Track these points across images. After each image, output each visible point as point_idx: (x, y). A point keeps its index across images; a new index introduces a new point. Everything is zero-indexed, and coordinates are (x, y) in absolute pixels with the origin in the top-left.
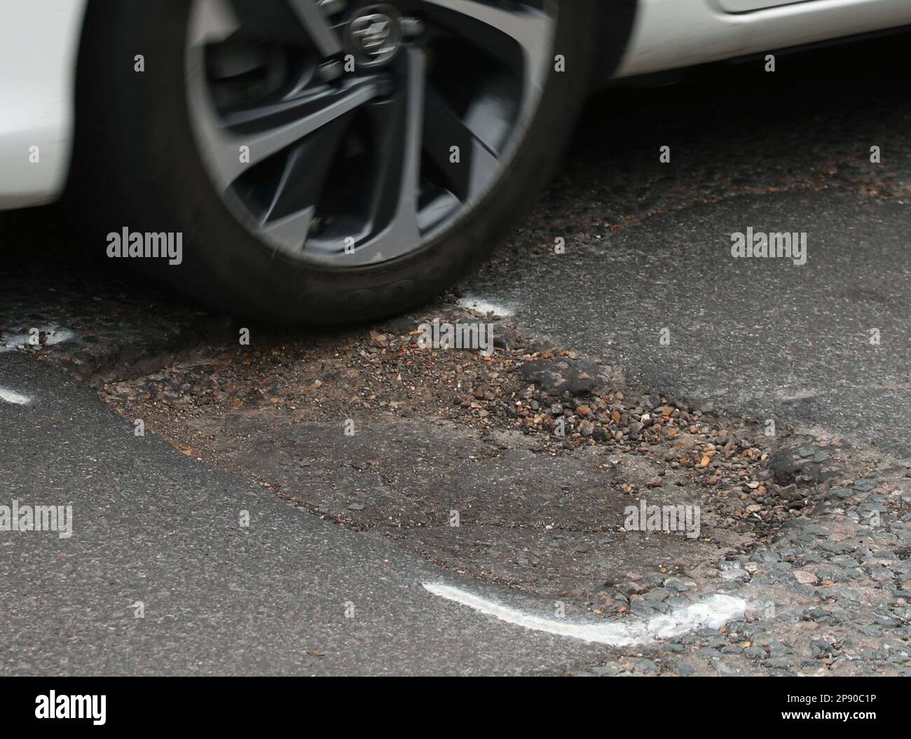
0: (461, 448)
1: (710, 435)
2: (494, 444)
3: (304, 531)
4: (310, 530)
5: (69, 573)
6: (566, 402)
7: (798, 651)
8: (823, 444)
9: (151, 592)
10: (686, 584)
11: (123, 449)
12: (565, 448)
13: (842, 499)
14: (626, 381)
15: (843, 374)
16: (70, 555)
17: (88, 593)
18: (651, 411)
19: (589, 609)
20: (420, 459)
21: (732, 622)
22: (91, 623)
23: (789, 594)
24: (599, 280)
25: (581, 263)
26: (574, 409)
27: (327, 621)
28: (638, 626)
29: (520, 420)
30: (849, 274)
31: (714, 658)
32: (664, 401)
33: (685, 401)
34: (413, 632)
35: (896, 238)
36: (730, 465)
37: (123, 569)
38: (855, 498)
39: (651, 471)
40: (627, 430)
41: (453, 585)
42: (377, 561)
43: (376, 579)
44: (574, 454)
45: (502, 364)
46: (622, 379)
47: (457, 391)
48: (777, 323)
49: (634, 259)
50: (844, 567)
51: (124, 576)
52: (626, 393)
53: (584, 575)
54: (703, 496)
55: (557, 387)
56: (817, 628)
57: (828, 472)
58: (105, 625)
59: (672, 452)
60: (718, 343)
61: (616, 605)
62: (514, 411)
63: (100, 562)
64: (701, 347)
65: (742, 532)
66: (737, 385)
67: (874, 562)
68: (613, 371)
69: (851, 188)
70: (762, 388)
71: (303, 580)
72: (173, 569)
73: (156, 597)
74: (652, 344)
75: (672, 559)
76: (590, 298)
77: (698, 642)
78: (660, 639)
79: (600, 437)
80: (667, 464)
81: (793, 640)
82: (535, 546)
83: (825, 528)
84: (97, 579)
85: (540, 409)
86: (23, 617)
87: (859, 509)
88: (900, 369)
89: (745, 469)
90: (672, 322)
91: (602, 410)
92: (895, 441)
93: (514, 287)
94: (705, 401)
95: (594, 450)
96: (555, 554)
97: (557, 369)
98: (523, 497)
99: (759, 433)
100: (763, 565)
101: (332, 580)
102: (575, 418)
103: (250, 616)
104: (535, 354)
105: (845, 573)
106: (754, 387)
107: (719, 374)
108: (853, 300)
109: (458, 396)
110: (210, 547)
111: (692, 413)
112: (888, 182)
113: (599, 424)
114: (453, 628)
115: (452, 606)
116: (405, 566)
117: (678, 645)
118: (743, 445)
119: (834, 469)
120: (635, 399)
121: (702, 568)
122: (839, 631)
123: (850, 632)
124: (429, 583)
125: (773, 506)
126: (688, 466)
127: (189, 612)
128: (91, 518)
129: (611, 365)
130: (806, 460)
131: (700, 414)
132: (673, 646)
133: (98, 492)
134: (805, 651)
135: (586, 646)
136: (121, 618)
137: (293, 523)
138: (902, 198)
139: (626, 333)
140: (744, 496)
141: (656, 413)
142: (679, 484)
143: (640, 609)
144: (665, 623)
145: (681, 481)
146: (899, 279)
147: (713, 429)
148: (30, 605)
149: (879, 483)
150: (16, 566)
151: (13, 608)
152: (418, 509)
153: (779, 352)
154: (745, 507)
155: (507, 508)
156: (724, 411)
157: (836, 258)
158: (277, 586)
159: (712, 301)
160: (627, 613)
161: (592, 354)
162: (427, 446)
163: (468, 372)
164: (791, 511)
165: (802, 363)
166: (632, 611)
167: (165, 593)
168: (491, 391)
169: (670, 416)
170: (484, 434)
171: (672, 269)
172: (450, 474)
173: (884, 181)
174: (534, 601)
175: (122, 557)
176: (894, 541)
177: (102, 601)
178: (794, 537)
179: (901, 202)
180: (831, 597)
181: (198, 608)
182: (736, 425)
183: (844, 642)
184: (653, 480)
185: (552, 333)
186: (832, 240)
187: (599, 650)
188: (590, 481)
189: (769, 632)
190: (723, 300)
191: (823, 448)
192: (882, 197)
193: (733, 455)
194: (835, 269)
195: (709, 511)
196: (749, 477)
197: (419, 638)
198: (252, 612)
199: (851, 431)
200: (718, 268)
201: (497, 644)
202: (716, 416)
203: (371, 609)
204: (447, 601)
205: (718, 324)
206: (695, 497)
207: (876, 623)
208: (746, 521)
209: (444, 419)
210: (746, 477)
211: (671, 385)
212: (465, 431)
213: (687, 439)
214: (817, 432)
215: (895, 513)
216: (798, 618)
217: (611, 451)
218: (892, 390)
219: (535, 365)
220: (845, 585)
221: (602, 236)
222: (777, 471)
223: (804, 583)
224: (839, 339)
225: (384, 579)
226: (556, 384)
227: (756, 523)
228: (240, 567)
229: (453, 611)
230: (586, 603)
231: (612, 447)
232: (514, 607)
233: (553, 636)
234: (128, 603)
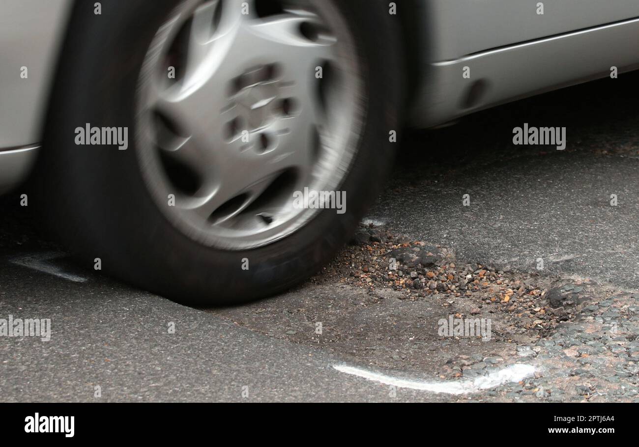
0: (355, 299)
1: (509, 285)
2: (375, 297)
3: (258, 342)
4: (262, 341)
5: (113, 370)
6: (419, 270)
7: (568, 392)
8: (579, 283)
9: (164, 377)
10: (497, 360)
11: (145, 303)
12: (419, 296)
13: (592, 311)
14: (456, 256)
15: (590, 246)
16: (114, 360)
17: (125, 380)
18: (472, 273)
19: (437, 376)
20: (330, 306)
21: (526, 378)
22: (127, 395)
23: (561, 362)
24: (437, 204)
25: (426, 195)
26: (424, 274)
27: (274, 388)
28: (468, 383)
29: (391, 282)
30: (591, 193)
31: (516, 398)
32: (480, 267)
33: (493, 266)
34: (328, 391)
35: (620, 174)
36: (522, 300)
37: (146, 366)
38: (600, 310)
39: (473, 306)
40: (457, 284)
41: (352, 366)
42: (304, 355)
43: (304, 365)
44: (425, 299)
45: (379, 252)
46: (453, 256)
47: (352, 268)
48: (548, 220)
49: (459, 192)
50: (595, 347)
51: (147, 369)
52: (456, 264)
53: (434, 362)
54: (507, 318)
55: (413, 262)
56: (579, 379)
57: (583, 298)
58: (136, 396)
59: (486, 295)
60: (512, 233)
61: (454, 373)
62: (387, 277)
63: (132, 363)
64: (501, 235)
65: (531, 335)
66: (524, 255)
67: (614, 343)
68: (448, 251)
69: (591, 150)
70: (540, 256)
71: (259, 367)
72: (178, 364)
73: (167, 380)
74: (471, 235)
75: (488, 351)
76: (431, 213)
77: (506, 390)
78: (482, 390)
79: (441, 289)
80: (484, 302)
81: (565, 386)
82: (403, 349)
83: (582, 327)
84: (130, 372)
85: (404, 275)
86: (85, 394)
87: (602, 316)
88: (625, 242)
89: (531, 301)
90: (483, 223)
91: (442, 274)
92: (624, 279)
93: (385, 210)
94: (505, 265)
95: (438, 296)
96: (415, 352)
97: (413, 252)
98: (395, 323)
99: (539, 281)
100: (544, 348)
101: (277, 366)
102: (425, 279)
103: (226, 387)
104: (399, 245)
105: (596, 350)
106: (535, 256)
107: (513, 250)
108: (595, 207)
109: (353, 271)
110: (200, 352)
111: (497, 273)
112: (614, 146)
113: (440, 282)
114: (353, 388)
115: (351, 377)
116: (322, 357)
117: (494, 392)
118: (530, 288)
119: (587, 296)
120: (462, 267)
121: (507, 351)
122: (593, 380)
123: (600, 381)
124: (337, 366)
125: (550, 320)
126: (496, 302)
127: (188, 387)
128: (126, 340)
129: (446, 248)
130: (569, 292)
131: (502, 273)
132: (490, 392)
133: (130, 326)
134: (572, 392)
135: (436, 395)
136: (146, 392)
137: (252, 338)
138: (623, 154)
139: (455, 230)
140: (532, 316)
141: (475, 274)
142: (491, 312)
143: (469, 374)
144: (485, 381)
145: (493, 311)
146: (623, 195)
147: (511, 281)
148: (89, 387)
149: (615, 302)
150: (80, 367)
151: (79, 390)
152: (330, 333)
153: (549, 236)
154: (533, 322)
155: (385, 330)
156: (518, 269)
157: (583, 185)
158: (243, 371)
159: (507, 211)
160: (461, 376)
161: (434, 242)
162: (334, 299)
163: (358, 257)
164: (561, 322)
165: (564, 241)
166: (464, 375)
167: (172, 377)
168: (373, 267)
169: (484, 275)
170: (370, 291)
171: (482, 196)
172: (349, 313)
173: (611, 145)
174: (402, 373)
175: (145, 359)
176: (625, 332)
177: (134, 384)
178: (563, 332)
179: (622, 156)
180: (587, 363)
181: (194, 384)
182: (525, 278)
183: (597, 386)
184: (475, 311)
185: (409, 233)
186: (580, 176)
187: (444, 397)
188: (436, 313)
189: (550, 383)
190: (514, 210)
191: (579, 285)
192: (610, 154)
193: (524, 294)
194: (583, 191)
195: (511, 326)
196: (534, 305)
197: (332, 395)
198: (227, 385)
199: (596, 275)
200: (510, 194)
201: (380, 396)
202: (512, 273)
203: (301, 380)
204: (349, 375)
205: (512, 222)
206: (501, 318)
207: (616, 375)
208: (534, 329)
209: (345, 285)
210: (533, 306)
211: (484, 257)
212: (358, 290)
213: (495, 287)
214: (575, 277)
215: (625, 317)
216: (567, 375)
217: (448, 296)
218: (620, 253)
219: (399, 250)
220: (596, 356)
221: (438, 181)
222: (551, 300)
223: (570, 356)
224: (587, 228)
225: (309, 364)
226: (413, 260)
227: (540, 330)
228: (219, 362)
229: (352, 380)
230: (435, 373)
231: (449, 294)
232: (390, 376)
233: (415, 390)
234: (150, 384)
